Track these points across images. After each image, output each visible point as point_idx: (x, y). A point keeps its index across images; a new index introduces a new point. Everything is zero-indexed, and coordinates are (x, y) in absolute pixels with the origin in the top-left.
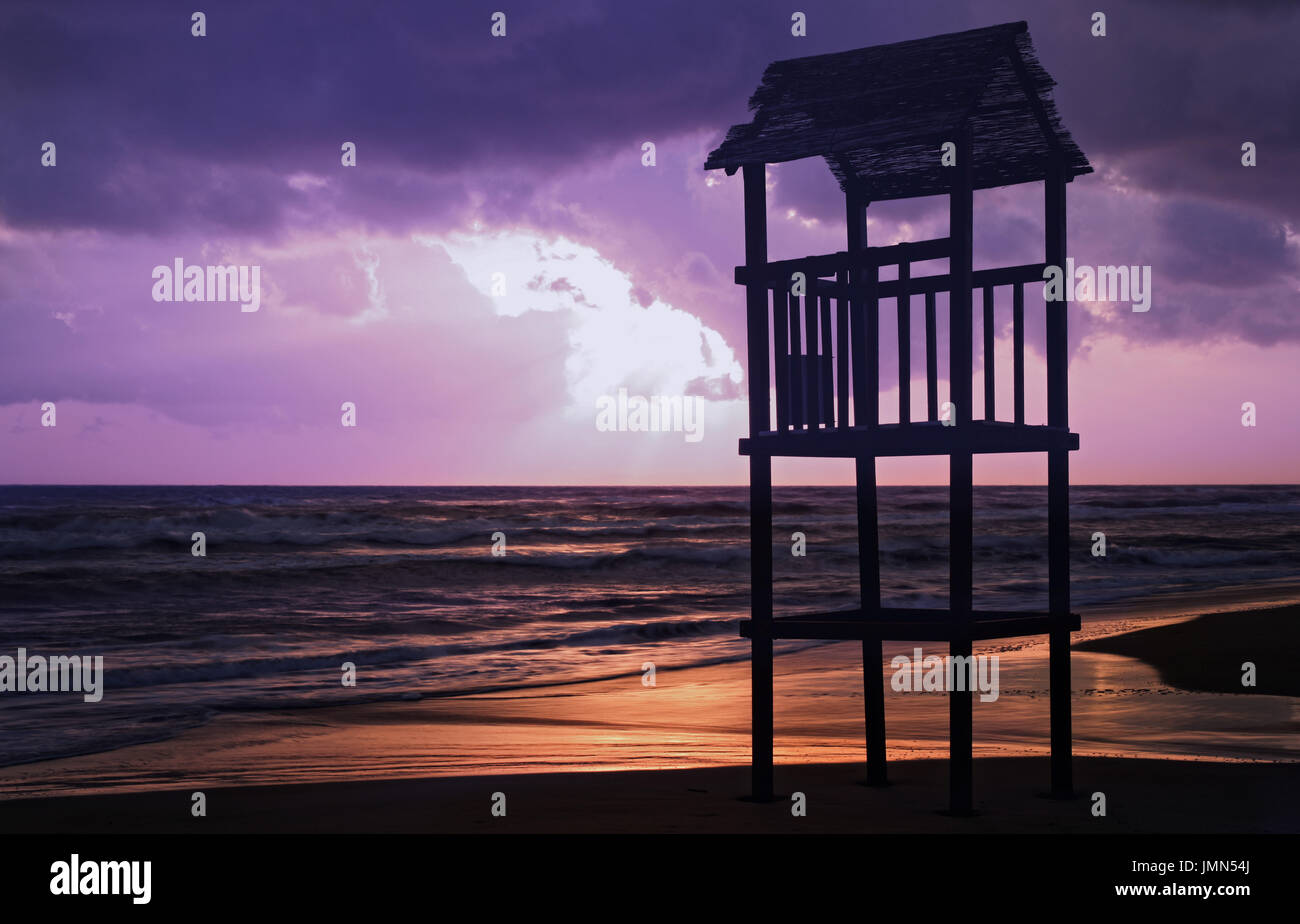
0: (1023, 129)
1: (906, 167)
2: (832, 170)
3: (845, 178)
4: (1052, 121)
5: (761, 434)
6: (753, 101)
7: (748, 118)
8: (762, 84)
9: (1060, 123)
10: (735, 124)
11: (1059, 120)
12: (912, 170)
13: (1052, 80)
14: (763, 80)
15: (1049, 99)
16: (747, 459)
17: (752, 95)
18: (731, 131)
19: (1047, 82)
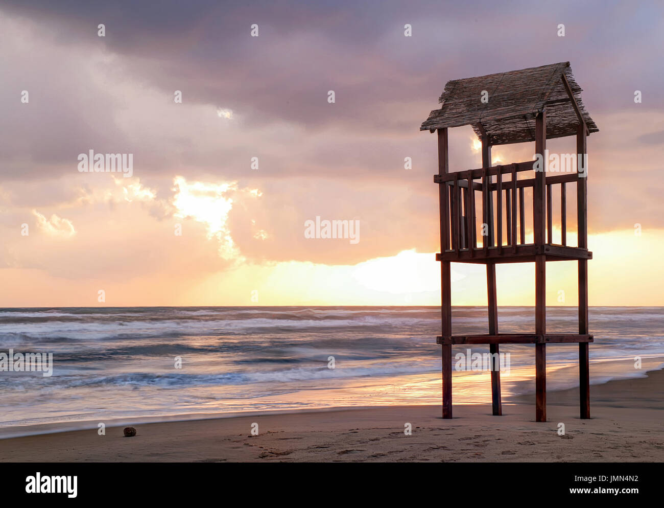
0: (566, 111)
1: (510, 129)
2: (475, 131)
3: (481, 135)
4: (580, 107)
5: (446, 251)
6: (441, 99)
7: (439, 107)
8: (445, 91)
9: (584, 109)
10: (433, 110)
11: (583, 107)
12: (513, 131)
13: (580, 89)
14: (445, 89)
15: (579, 97)
16: (439, 263)
17: (440, 96)
18: (431, 113)
19: (578, 90)
